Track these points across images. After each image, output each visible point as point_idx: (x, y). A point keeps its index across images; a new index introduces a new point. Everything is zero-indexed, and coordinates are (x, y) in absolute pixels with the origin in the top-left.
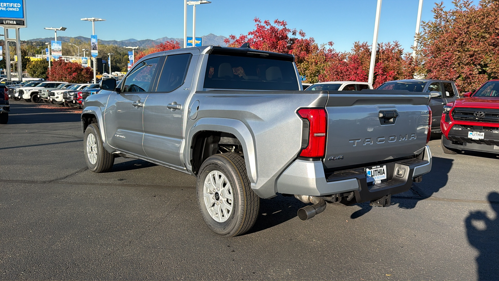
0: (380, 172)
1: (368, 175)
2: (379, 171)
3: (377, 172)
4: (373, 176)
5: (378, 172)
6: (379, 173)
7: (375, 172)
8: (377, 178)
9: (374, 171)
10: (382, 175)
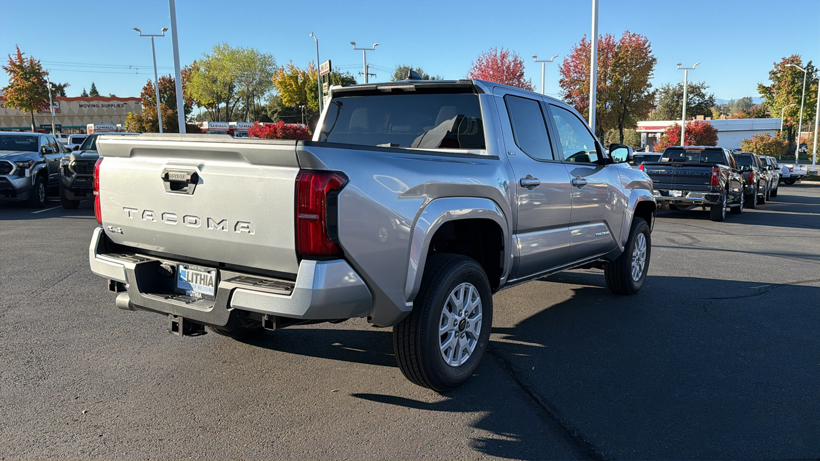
0: (204, 280)
1: (181, 276)
2: (203, 277)
3: (199, 277)
4: (190, 281)
5: (201, 279)
6: (202, 282)
7: (195, 276)
8: (197, 287)
9: (193, 273)
10: (207, 287)
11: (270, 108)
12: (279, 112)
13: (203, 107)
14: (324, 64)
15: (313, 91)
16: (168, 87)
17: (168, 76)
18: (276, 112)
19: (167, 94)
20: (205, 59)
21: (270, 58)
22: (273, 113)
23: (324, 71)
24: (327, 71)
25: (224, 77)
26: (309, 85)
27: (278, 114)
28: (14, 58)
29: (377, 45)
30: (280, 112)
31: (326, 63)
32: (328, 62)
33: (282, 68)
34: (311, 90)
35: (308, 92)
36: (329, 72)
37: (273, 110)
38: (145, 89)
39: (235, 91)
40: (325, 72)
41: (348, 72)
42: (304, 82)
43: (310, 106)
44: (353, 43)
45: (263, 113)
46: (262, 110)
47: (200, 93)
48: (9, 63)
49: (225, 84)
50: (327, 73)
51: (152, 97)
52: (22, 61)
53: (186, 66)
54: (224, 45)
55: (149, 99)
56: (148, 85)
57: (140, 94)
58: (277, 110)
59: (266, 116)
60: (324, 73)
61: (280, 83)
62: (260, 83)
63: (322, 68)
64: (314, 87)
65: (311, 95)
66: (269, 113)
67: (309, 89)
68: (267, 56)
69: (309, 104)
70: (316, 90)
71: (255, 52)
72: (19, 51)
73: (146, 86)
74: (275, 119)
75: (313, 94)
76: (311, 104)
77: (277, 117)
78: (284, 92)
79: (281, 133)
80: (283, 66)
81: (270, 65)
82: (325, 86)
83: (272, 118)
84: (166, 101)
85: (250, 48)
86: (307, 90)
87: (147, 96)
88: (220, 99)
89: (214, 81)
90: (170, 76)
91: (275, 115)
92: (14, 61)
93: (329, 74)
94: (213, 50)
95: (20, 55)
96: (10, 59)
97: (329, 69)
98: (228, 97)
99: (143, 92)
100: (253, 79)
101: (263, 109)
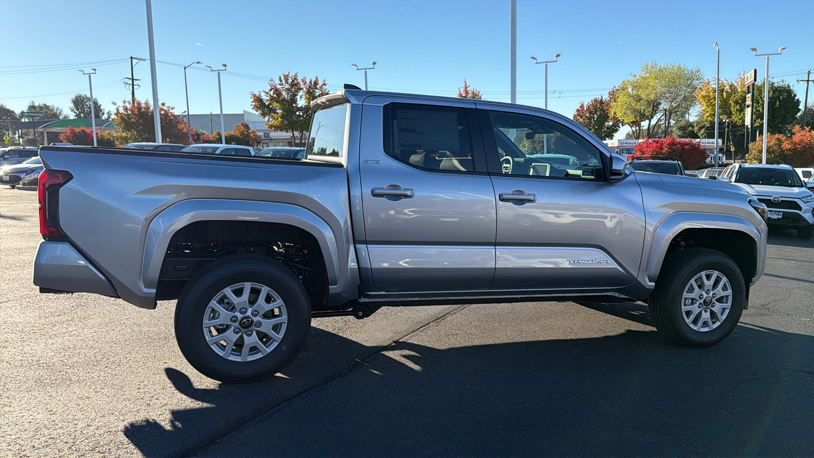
11: (698, 123)
12: (706, 127)
13: (627, 125)
14: (749, 74)
15: (739, 104)
16: (599, 108)
17: (600, 98)
18: (703, 127)
19: (597, 114)
20: (632, 79)
21: (698, 72)
22: (701, 128)
23: (748, 82)
24: (752, 81)
25: (648, 95)
26: (735, 97)
27: (705, 130)
28: (462, 90)
29: (784, 49)
30: (709, 127)
31: (751, 72)
32: (753, 71)
33: (707, 81)
34: (736, 103)
35: (733, 104)
36: (753, 82)
37: (700, 126)
38: (578, 110)
39: (661, 109)
40: (750, 82)
41: (783, 81)
42: (729, 95)
43: (734, 120)
44: (754, 50)
45: (690, 129)
46: (689, 126)
47: (623, 112)
48: (458, 95)
49: (649, 103)
50: (752, 83)
51: (583, 118)
52: (467, 92)
53: (615, 87)
54: (652, 63)
55: (580, 120)
56: (581, 107)
57: (573, 116)
58: (704, 125)
59: (693, 132)
60: (748, 83)
61: (704, 97)
62: (685, 99)
63: (747, 79)
64: (740, 99)
65: (736, 108)
66: (696, 128)
67: (733, 102)
68: (694, 70)
69: (733, 118)
70: (742, 103)
71: (682, 67)
72: (466, 85)
73: (579, 108)
74: (702, 135)
75: (738, 107)
76: (735, 118)
77: (705, 132)
78: (707, 106)
79: (667, 149)
80: (708, 80)
81: (697, 79)
82: (749, 98)
83: (698, 134)
84: (595, 121)
85: (677, 64)
86: (732, 103)
87: (579, 117)
88: (643, 117)
89: (639, 99)
90: (602, 98)
91: (702, 131)
92: (462, 93)
93: (753, 84)
94: (642, 69)
95: (466, 88)
96: (460, 91)
97: (753, 79)
98: (652, 115)
99: (576, 114)
100: (678, 95)
101: (691, 125)
